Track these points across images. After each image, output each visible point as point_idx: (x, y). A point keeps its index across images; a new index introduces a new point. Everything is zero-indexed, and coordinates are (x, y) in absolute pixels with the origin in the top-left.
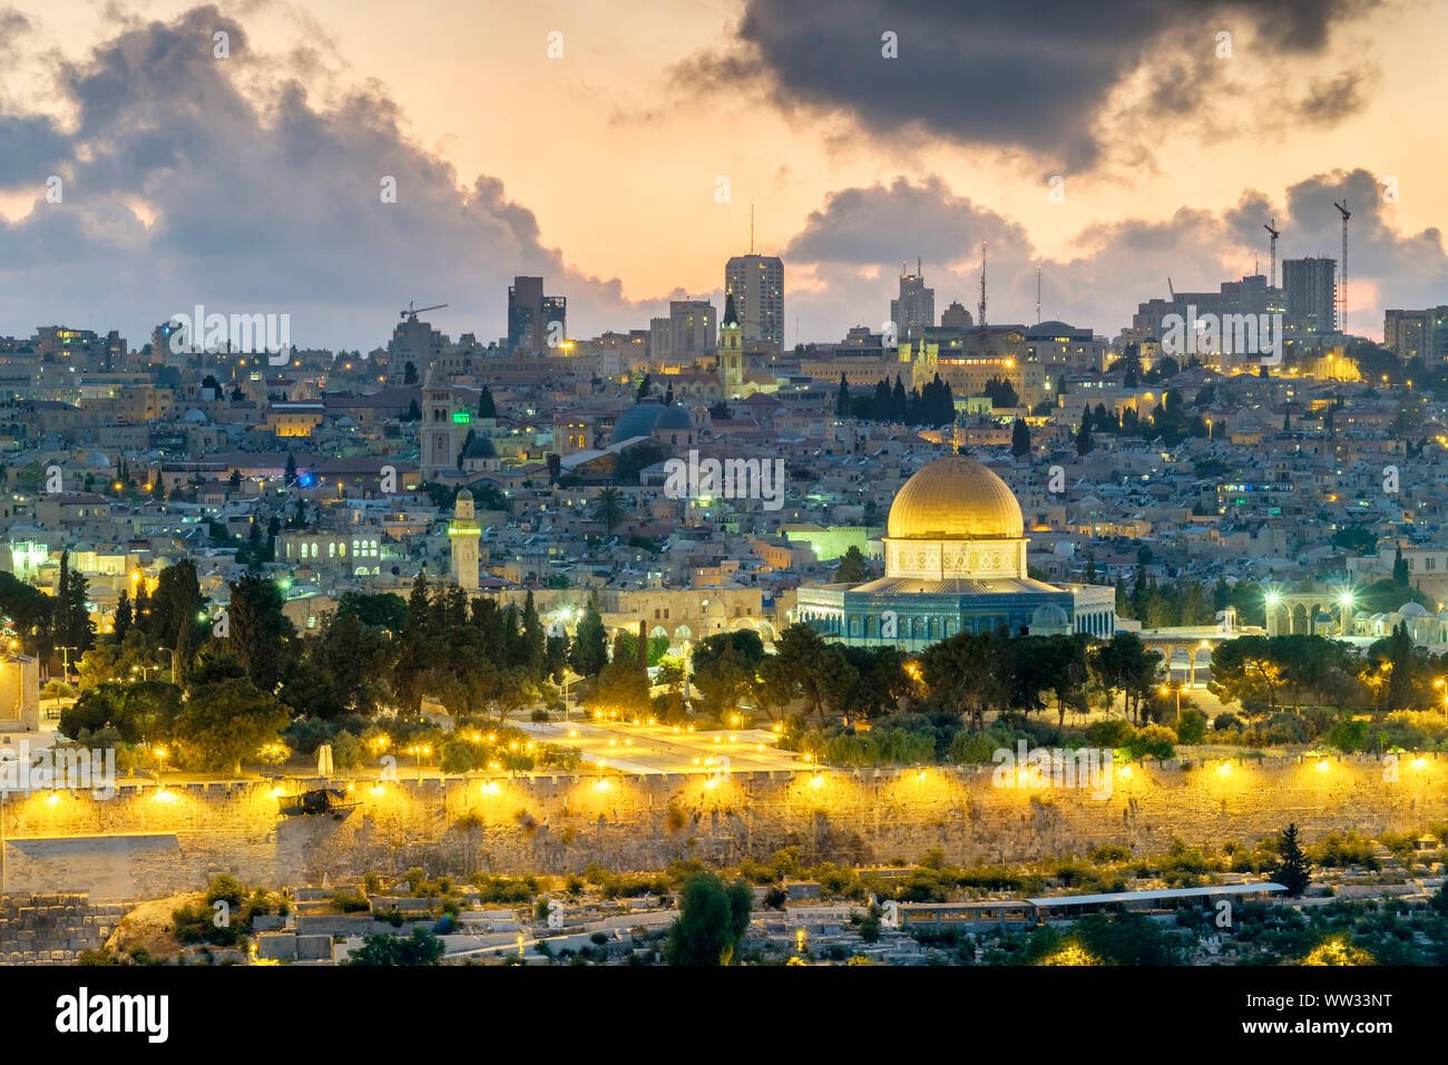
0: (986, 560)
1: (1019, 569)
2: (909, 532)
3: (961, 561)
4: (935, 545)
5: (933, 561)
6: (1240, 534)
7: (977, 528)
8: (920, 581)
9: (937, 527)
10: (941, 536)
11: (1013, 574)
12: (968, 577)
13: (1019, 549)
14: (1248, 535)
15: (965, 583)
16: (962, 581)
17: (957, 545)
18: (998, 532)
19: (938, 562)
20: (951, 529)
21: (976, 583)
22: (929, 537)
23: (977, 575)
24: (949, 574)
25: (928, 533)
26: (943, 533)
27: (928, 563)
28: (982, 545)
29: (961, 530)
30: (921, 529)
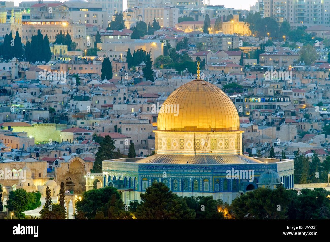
0: (221, 144)
1: (239, 149)
2: (173, 127)
3: (206, 144)
4: (190, 135)
5: (189, 144)
6: (270, 128)
7: (215, 125)
8: (182, 157)
9: (191, 124)
10: (194, 129)
11: (235, 152)
12: (211, 154)
13: (239, 137)
14: (275, 128)
15: (210, 158)
16: (208, 157)
17: (204, 135)
18: (227, 127)
19: (192, 145)
20: (200, 125)
21: (216, 158)
22: (185, 130)
23: (216, 153)
24: (199, 152)
25: (185, 127)
26: (195, 127)
27: (186, 145)
28: (218, 135)
29: (206, 126)
30: (181, 125)
